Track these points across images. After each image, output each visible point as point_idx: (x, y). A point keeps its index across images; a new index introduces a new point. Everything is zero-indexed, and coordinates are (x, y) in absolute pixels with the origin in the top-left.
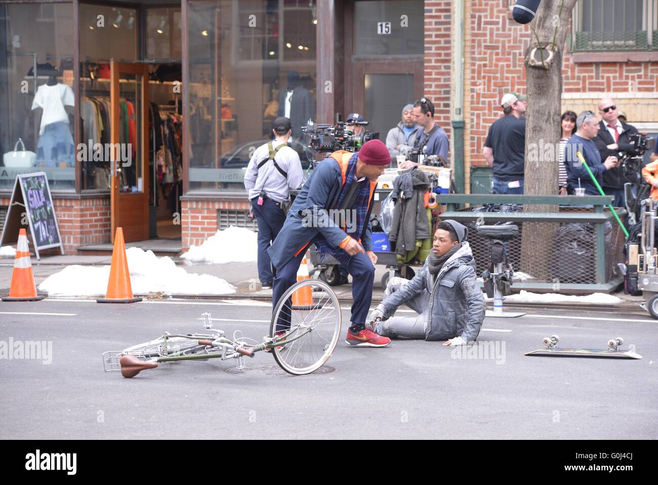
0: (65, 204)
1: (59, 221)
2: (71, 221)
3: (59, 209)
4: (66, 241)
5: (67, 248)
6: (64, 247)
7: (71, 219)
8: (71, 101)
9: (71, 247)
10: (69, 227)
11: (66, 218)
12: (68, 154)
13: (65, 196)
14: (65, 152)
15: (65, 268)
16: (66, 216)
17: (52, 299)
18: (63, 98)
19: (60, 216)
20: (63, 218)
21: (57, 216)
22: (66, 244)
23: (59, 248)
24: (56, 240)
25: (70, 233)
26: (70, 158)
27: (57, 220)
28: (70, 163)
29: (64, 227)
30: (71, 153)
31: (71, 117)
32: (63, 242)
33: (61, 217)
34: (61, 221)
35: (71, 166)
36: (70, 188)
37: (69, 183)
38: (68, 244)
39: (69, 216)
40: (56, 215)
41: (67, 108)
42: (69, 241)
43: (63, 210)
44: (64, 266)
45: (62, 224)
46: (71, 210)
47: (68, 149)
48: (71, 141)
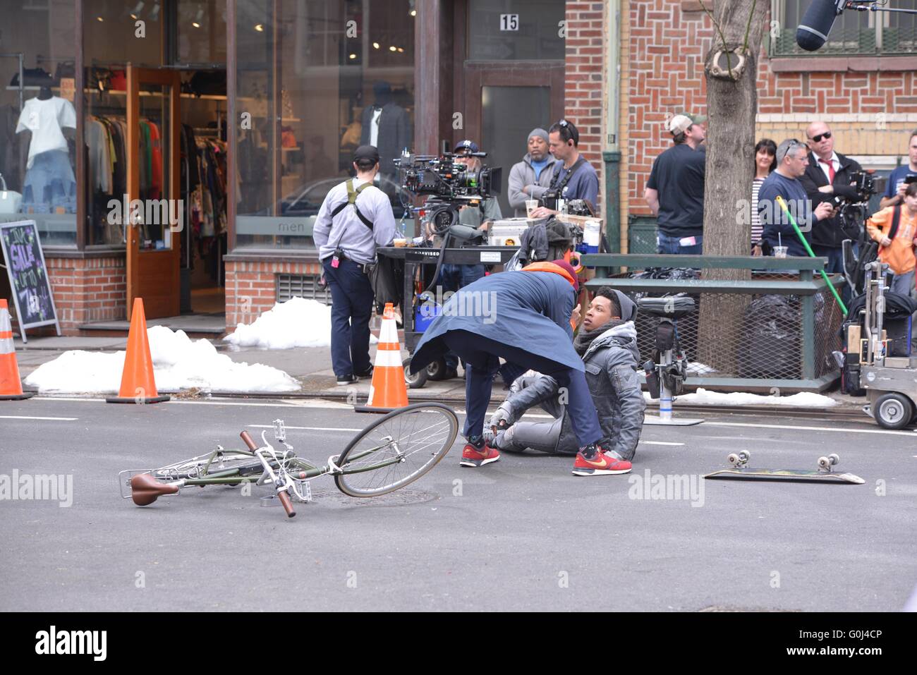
0: (63, 264)
1: (54, 289)
2: (70, 289)
3: (53, 271)
4: (64, 317)
5: (65, 326)
6: (61, 324)
7: (70, 285)
8: (71, 121)
9: (70, 325)
10: (68, 297)
11: (64, 285)
12: (67, 195)
13: (62, 254)
14: (62, 192)
15: (61, 354)
16: (64, 281)
17: (43, 397)
18: (60, 117)
19: (55, 281)
20: (60, 285)
21: (52, 282)
22: (64, 320)
23: (54, 326)
24: (50, 315)
25: (69, 305)
26: (69, 201)
27: (51, 287)
28: (70, 208)
29: (60, 297)
30: (71, 194)
32: (60, 318)
33: (57, 283)
34: (57, 289)
35: (71, 212)
36: (70, 243)
37: (67, 236)
38: (67, 321)
39: (68, 282)
40: (50, 280)
41: (65, 131)
42: (68, 317)
43: (59, 274)
44: (61, 352)
45: (57, 293)
46: (70, 274)
47: (67, 188)
48: (71, 177)
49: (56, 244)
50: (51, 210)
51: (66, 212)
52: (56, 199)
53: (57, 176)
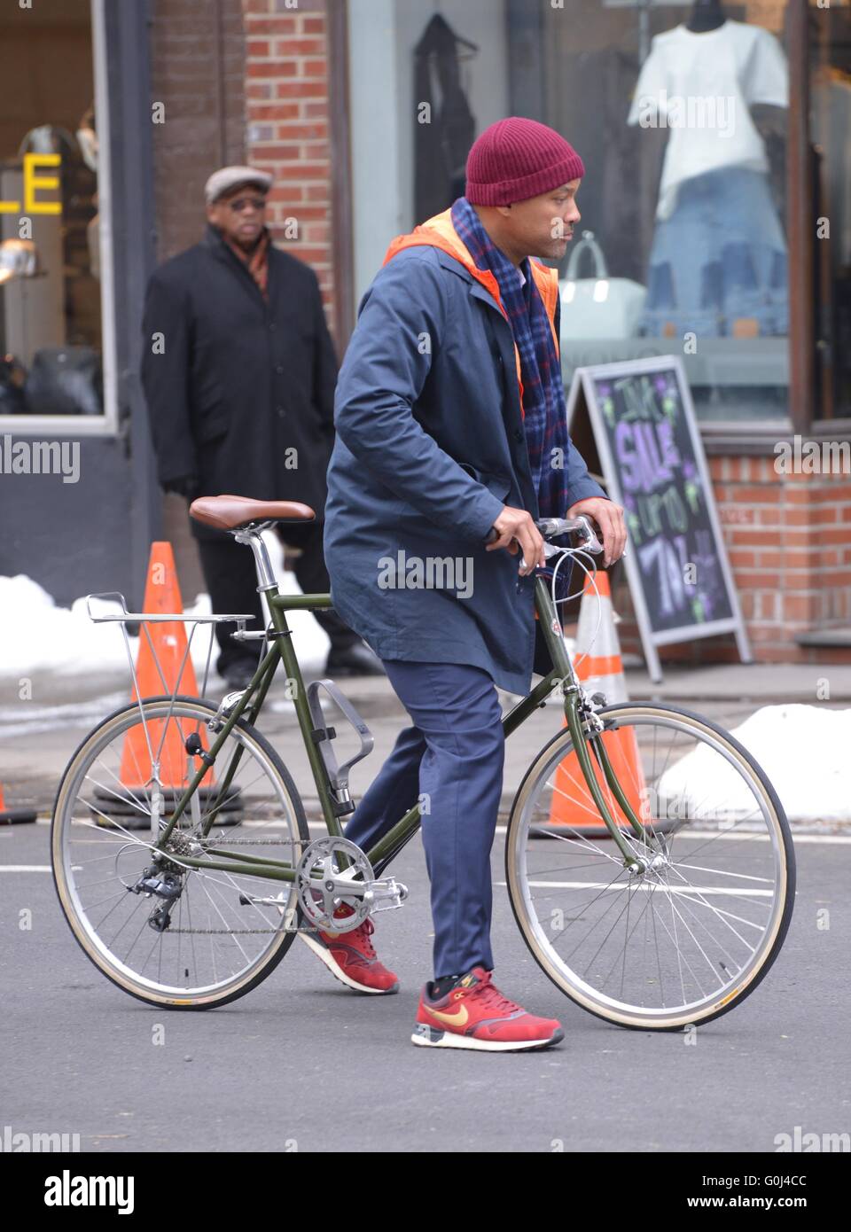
0: (754, 473)
1: (730, 537)
2: (773, 538)
3: (729, 491)
4: (758, 612)
5: (761, 636)
6: (750, 632)
7: (773, 528)
8: (776, 88)
9: (775, 634)
10: (769, 560)
11: (757, 527)
12: (764, 288)
13: (752, 446)
14: (751, 280)
15: (753, 712)
16: (757, 517)
17: (705, 830)
18: (746, 78)
19: (732, 517)
20: (745, 527)
21: (724, 520)
22: (759, 621)
23: (730, 637)
24: (721, 609)
25: (772, 582)
26: (769, 302)
27: (725, 534)
28: (772, 321)
29: (747, 560)
30: (775, 284)
31: (774, 145)
32: (748, 614)
33: (737, 522)
34: (739, 538)
35: (775, 334)
36: (773, 415)
37: (766, 396)
38: (766, 623)
39: (767, 518)
40: (720, 513)
41: (760, 114)
42: (768, 612)
43: (743, 497)
44: (751, 707)
45: (741, 549)
46: (774, 498)
47: (765, 266)
48: (774, 237)
49: (735, 418)
50: (723, 331)
51: (762, 334)
52: (735, 299)
53: (737, 237)
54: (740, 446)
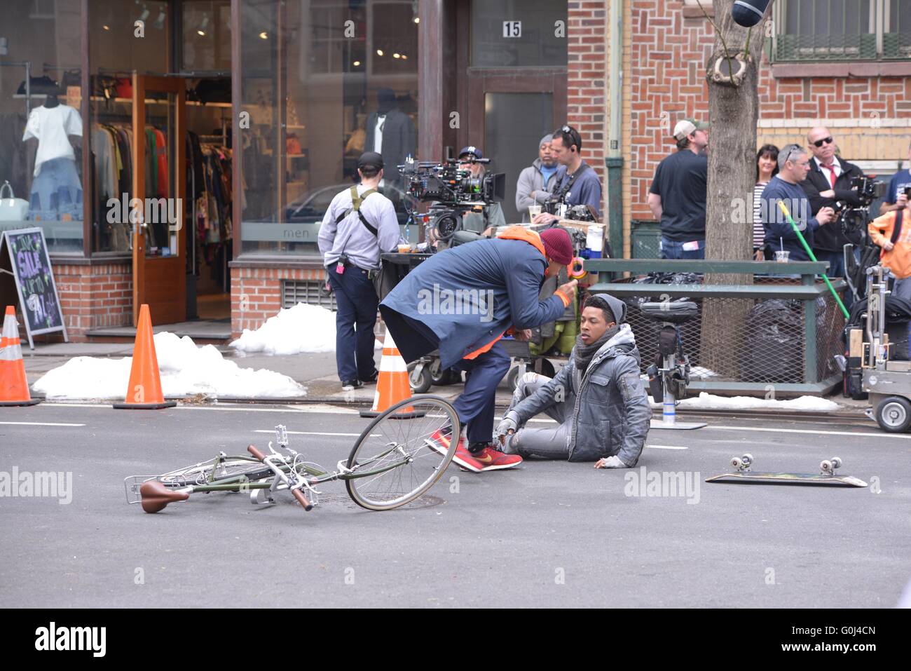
0: (70, 271)
1: (60, 296)
2: (77, 296)
3: (60, 278)
4: (71, 323)
5: (72, 332)
6: (68, 331)
7: (77, 292)
8: (78, 128)
9: (77, 331)
10: (75, 304)
11: (71, 292)
12: (74, 203)
13: (68, 261)
14: (69, 200)
15: (69, 360)
16: (71, 287)
17: (51, 403)
18: (67, 125)
19: (62, 288)
20: (67, 292)
21: (59, 289)
22: (71, 327)
23: (61, 332)
24: (57, 322)
25: (76, 312)
26: (76, 208)
27: (58, 294)
28: (77, 215)
29: (67, 304)
30: (78, 202)
31: (77, 151)
32: (67, 324)
33: (64, 290)
34: (64, 296)
35: (78, 219)
36: (78, 250)
37: (74, 243)
38: (74, 327)
39: (74, 288)
40: (57, 286)
41: (72, 138)
42: (75, 324)
43: (64, 281)
44: (68, 358)
45: (65, 299)
46: (77, 281)
47: (74, 196)
48: (77, 184)
49: (63, 251)
50: (58, 218)
51: (73, 219)
52: (62, 207)
53: (64, 184)
54: (65, 261)
